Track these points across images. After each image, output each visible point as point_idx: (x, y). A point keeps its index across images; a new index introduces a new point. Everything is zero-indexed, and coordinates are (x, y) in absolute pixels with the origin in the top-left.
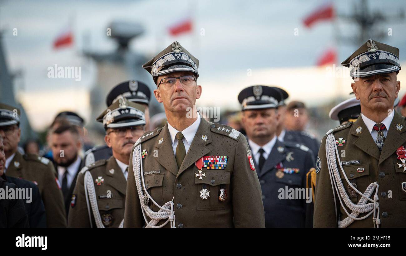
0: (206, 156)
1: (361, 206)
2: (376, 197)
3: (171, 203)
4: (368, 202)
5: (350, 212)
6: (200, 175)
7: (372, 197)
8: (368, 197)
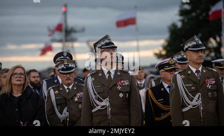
0: (121, 80)
1: (194, 102)
2: (200, 99)
3: (108, 99)
4: (197, 101)
5: (189, 105)
6: (119, 88)
7: (198, 99)
8: (197, 99)
